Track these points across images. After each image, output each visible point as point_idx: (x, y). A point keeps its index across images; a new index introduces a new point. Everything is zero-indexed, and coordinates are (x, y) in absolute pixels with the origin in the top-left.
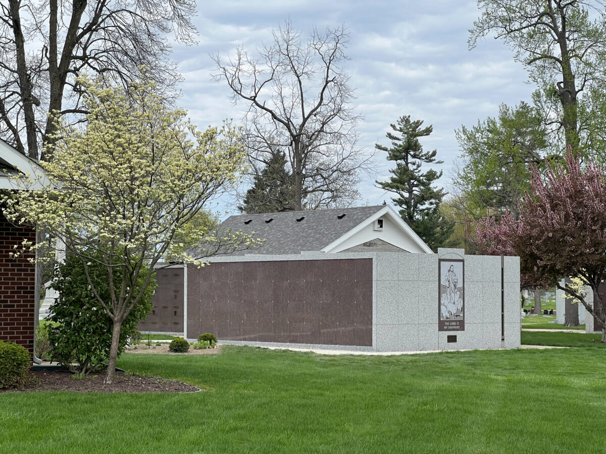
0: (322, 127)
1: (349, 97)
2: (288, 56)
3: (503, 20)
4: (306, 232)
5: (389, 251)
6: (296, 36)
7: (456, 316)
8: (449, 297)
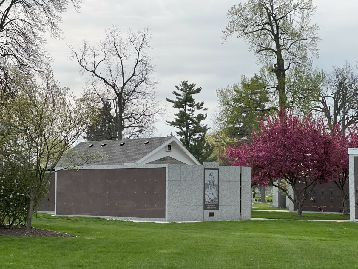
0: (135, 89)
1: (151, 70)
2: (114, 45)
3: (242, 26)
4: (126, 152)
5: (175, 163)
6: (119, 34)
7: (214, 201)
8: (210, 190)
